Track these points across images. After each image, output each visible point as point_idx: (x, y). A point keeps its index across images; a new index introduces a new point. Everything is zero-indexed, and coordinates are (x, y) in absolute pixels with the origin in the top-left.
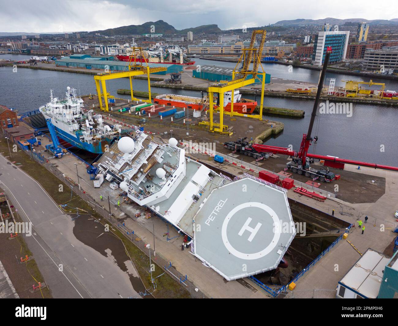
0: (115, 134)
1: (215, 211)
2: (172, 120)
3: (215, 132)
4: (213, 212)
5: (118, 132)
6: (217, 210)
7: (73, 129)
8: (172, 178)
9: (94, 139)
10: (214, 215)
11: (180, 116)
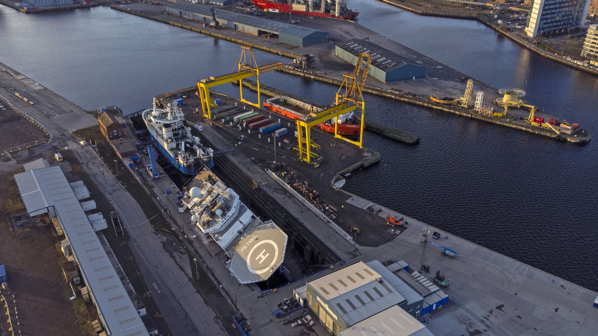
0: (207, 158)
1: (249, 243)
2: (269, 141)
3: (303, 161)
4: (247, 243)
5: (210, 156)
6: (250, 242)
7: (171, 148)
8: (225, 217)
9: (188, 163)
10: (247, 245)
11: (281, 134)
